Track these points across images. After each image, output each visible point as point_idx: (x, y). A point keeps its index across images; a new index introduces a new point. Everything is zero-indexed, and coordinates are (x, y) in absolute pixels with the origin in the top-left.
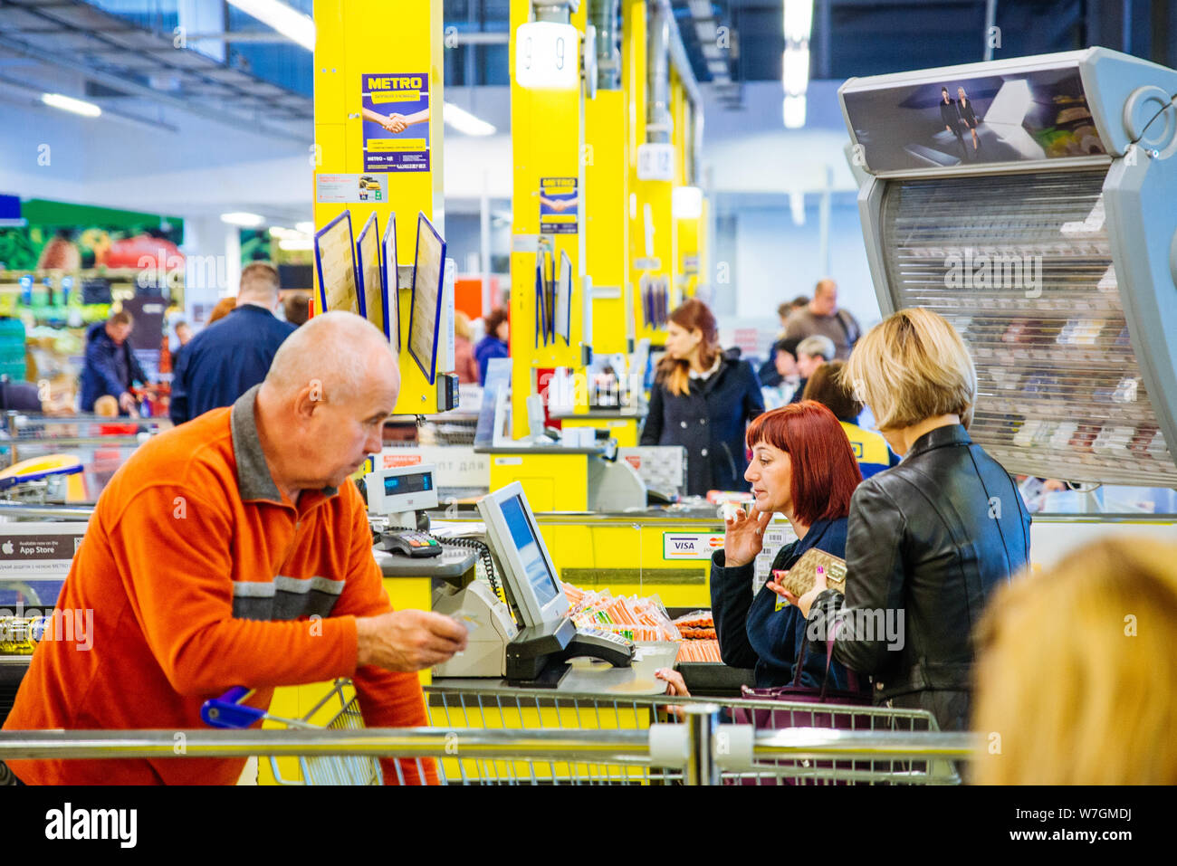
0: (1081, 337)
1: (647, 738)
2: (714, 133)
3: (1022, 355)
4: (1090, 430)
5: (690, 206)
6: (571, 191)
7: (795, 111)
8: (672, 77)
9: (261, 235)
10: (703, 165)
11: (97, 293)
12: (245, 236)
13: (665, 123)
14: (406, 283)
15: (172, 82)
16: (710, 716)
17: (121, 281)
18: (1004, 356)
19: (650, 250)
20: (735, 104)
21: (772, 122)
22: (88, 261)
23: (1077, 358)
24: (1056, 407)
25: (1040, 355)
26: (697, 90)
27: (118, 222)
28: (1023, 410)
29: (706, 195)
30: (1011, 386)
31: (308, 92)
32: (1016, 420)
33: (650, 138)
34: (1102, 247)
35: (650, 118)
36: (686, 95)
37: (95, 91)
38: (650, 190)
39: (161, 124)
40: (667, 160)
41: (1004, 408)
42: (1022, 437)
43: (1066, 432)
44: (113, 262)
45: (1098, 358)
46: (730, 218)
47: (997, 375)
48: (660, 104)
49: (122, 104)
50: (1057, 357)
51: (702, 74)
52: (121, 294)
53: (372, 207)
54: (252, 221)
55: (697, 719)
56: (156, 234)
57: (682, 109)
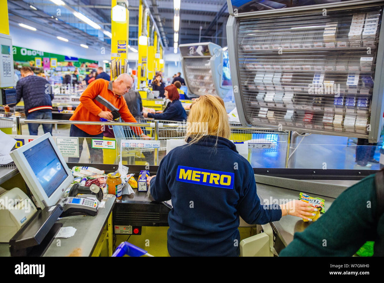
0: (207, 78)
1: (150, 124)
2: (166, 53)
3: (200, 80)
4: (207, 90)
5: (162, 62)
6: (124, 44)
7: (176, 51)
8: (160, 46)
9: (108, 64)
10: (164, 57)
11: (88, 70)
12: (106, 64)
13: (159, 51)
14: (123, 68)
15: (97, 43)
16: (158, 122)
17: (91, 69)
18: (198, 81)
19: (157, 67)
20: (168, 50)
21: (173, 52)
22: (87, 66)
23: (206, 81)
24: (204, 87)
25: (202, 81)
26: (163, 48)
27: (90, 61)
28: (200, 87)
29: (164, 61)
30: (198, 84)
31: (110, 43)
32: (199, 89)
33: (157, 53)
34: (210, 67)
35: (157, 50)
36: (162, 48)
37: (87, 44)
38: (157, 59)
39: (96, 49)
40: (159, 56)
41: (198, 87)
42: (199, 91)
43: (205, 90)
44: (90, 66)
45: (209, 81)
46: (167, 64)
47: (197, 83)
48: (158, 49)
49: (91, 46)
50: (204, 81)
51: (164, 45)
52: (91, 71)
53: (118, 57)
54: (107, 62)
55: (156, 122)
56: (95, 63)
57: (161, 50)
